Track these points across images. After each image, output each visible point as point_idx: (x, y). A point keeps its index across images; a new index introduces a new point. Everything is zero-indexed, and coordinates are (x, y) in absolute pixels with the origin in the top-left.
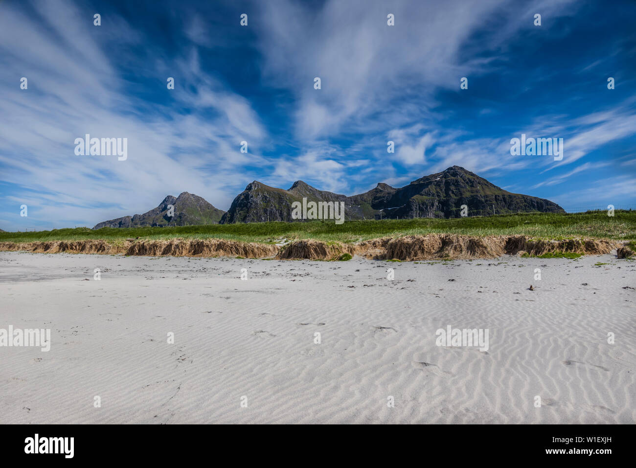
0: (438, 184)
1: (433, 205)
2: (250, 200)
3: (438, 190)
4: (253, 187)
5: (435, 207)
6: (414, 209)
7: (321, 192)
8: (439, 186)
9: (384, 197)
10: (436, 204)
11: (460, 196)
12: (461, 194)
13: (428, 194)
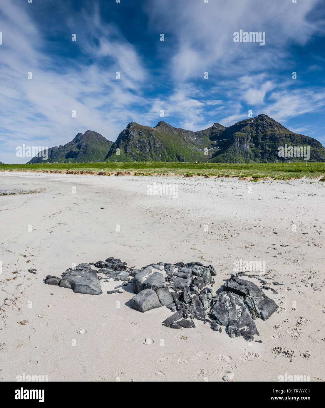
0: (252, 125)
1: (248, 139)
2: (129, 135)
3: (252, 129)
4: (131, 126)
5: (249, 140)
6: (236, 141)
7: (176, 129)
8: (252, 126)
9: (217, 132)
10: (250, 138)
11: (265, 134)
12: (265, 132)
13: (245, 132)
